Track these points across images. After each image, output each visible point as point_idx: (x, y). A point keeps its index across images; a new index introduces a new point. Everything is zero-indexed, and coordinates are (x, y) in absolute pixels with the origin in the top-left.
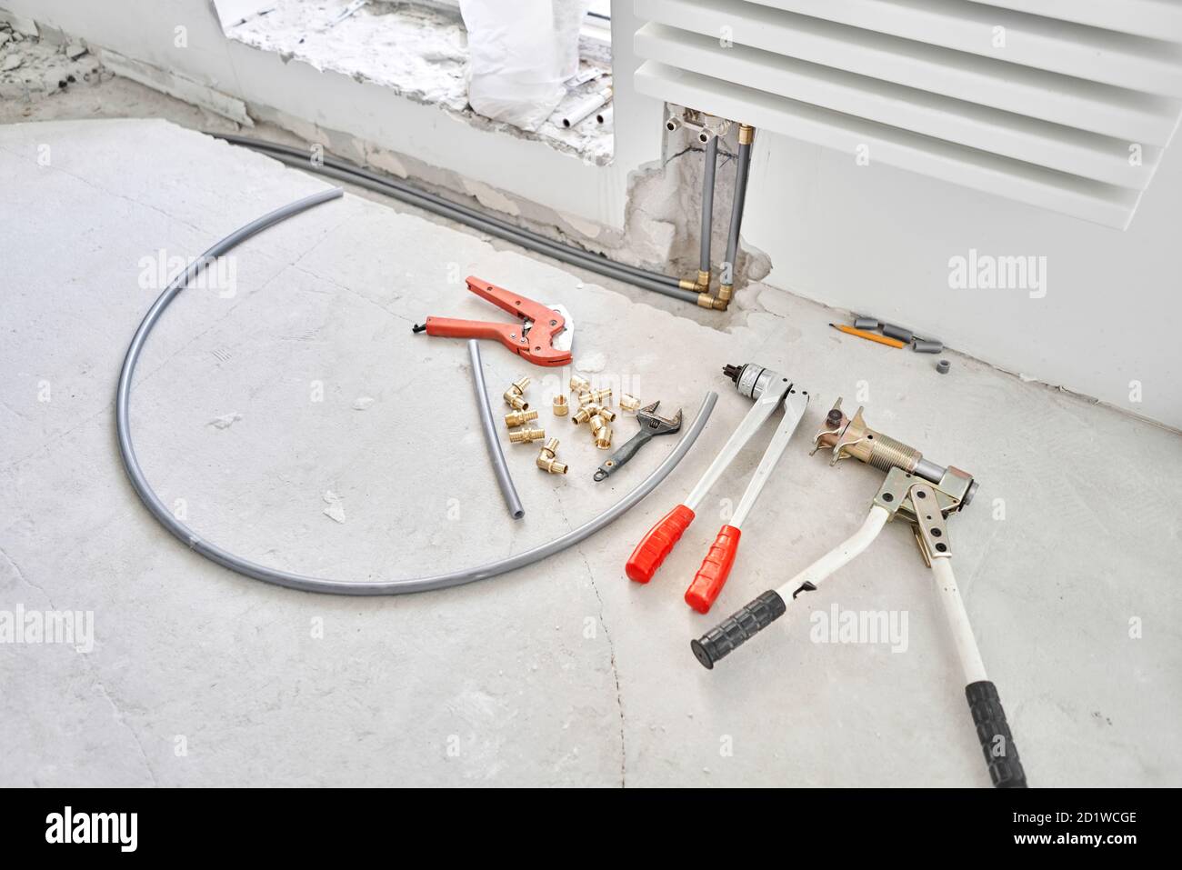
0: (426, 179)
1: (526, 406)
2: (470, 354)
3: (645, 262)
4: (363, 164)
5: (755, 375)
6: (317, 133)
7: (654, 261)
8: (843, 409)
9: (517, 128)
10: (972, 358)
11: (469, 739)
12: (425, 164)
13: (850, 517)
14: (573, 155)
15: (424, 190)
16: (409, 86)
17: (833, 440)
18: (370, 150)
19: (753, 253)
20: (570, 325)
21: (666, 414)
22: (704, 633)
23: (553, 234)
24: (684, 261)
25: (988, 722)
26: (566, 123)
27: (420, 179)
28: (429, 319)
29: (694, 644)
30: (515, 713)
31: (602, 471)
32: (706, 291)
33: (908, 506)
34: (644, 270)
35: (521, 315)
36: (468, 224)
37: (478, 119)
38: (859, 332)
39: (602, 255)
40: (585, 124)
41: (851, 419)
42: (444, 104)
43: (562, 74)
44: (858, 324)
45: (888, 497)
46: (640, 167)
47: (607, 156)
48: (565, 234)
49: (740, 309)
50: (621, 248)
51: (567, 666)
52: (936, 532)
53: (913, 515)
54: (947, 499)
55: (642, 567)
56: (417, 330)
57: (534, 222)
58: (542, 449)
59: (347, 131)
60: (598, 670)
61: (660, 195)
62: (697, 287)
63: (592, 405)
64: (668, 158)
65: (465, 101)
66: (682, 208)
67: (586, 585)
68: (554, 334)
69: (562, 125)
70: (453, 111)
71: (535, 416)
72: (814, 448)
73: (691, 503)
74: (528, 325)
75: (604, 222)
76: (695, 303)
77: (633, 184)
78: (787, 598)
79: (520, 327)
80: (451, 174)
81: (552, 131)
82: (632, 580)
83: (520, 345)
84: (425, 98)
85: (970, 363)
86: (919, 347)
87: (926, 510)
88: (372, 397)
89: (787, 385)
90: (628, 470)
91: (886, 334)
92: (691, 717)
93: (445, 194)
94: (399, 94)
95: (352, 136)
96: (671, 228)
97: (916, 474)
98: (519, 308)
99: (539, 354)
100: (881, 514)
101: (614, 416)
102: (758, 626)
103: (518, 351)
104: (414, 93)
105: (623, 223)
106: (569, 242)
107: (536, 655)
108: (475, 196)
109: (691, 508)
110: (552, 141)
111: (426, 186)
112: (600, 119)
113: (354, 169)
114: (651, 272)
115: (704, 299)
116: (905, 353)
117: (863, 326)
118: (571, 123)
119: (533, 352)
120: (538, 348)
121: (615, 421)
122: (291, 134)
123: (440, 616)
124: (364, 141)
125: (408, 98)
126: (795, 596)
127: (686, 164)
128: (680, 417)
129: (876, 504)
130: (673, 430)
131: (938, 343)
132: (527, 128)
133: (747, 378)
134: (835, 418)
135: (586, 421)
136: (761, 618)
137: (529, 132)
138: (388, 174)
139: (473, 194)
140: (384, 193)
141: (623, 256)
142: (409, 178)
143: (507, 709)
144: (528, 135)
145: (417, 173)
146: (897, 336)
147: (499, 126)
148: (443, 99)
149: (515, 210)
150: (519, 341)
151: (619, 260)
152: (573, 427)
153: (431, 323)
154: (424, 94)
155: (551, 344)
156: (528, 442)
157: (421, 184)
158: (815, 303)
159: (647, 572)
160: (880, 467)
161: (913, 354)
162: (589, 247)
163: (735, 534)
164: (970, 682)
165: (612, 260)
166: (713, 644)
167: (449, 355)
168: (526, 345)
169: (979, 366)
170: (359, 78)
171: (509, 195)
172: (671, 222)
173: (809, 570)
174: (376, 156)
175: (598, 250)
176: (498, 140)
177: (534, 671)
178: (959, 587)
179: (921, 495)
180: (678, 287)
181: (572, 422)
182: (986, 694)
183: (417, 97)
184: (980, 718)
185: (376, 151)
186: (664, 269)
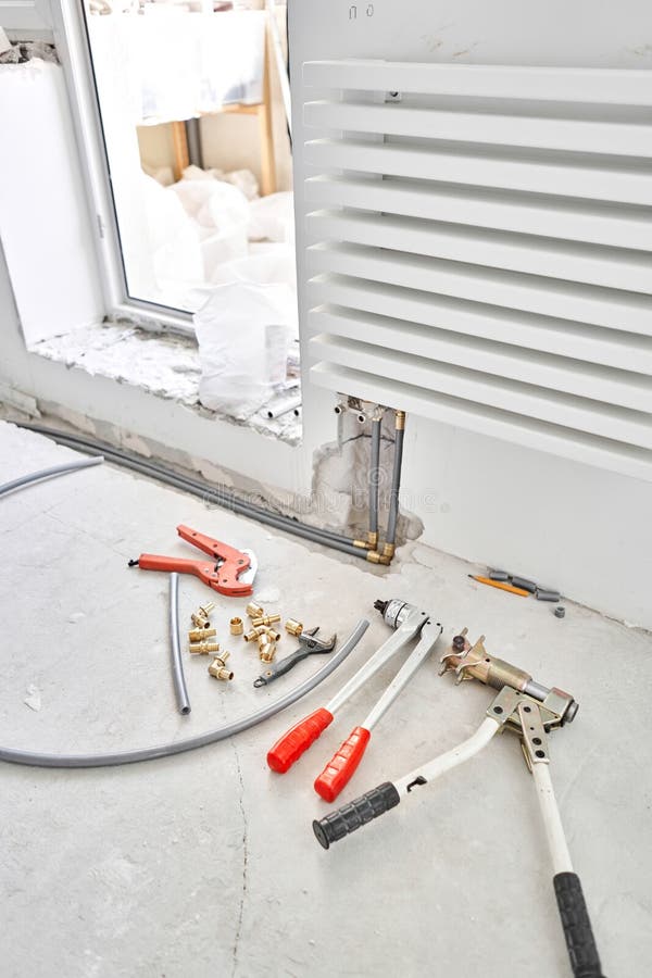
0: (165, 458)
1: (207, 625)
2: (170, 584)
3: (328, 525)
4: (118, 447)
5: (398, 608)
6: (87, 422)
7: (335, 525)
8: (467, 637)
9: (233, 417)
10: (584, 607)
11: (105, 900)
12: (164, 447)
13: (468, 728)
14: (273, 438)
15: (162, 466)
16: (155, 386)
17: (457, 661)
18: (124, 436)
19: (409, 516)
20: (254, 565)
21: (323, 638)
22: (324, 816)
23: (258, 501)
24: (359, 526)
25: (569, 910)
26: (270, 415)
27: (160, 458)
28: (142, 556)
29: (316, 823)
30: (150, 880)
31: (261, 679)
32: (375, 549)
33: (515, 719)
34: (327, 532)
35: (216, 556)
36: (193, 493)
37: (205, 411)
38: (492, 582)
39: (295, 519)
40: (285, 417)
41: (473, 645)
42: (180, 400)
43: (271, 380)
44: (493, 575)
45: (498, 710)
46: (322, 446)
47: (299, 439)
48: (268, 502)
49: (398, 562)
50: (310, 513)
51: (203, 841)
52: (537, 741)
53: (520, 727)
54: (549, 715)
55: (280, 756)
56: (132, 564)
57: (244, 492)
58: (215, 659)
59: (108, 420)
60: (230, 846)
61: (339, 470)
62: (368, 546)
63: (262, 627)
64: (344, 440)
65: (197, 398)
66: (358, 482)
67: (233, 773)
68: (240, 571)
69: (267, 416)
70: (186, 405)
71: (214, 633)
72: (442, 669)
73: (331, 707)
74: (221, 564)
75: (295, 490)
76: (365, 558)
77: (317, 460)
78: (401, 790)
79: (214, 565)
80: (182, 454)
81: (259, 420)
82: (273, 770)
83: (212, 578)
84: (166, 395)
85: (584, 611)
86: (540, 595)
87: (531, 723)
88: (84, 612)
89: (424, 617)
90: (285, 680)
91: (515, 585)
92: (305, 892)
93: (178, 470)
94: (148, 392)
95: (111, 425)
96: (348, 498)
97: (525, 693)
98: (215, 550)
99: (225, 585)
100: (492, 725)
101: (278, 637)
102: (373, 812)
103: (209, 583)
104: (159, 391)
105: (310, 491)
106: (271, 509)
107: (179, 830)
108: (200, 472)
109: (331, 711)
110: (258, 428)
111: (164, 464)
112: (296, 413)
113: (112, 450)
114: (333, 534)
115: (372, 555)
116: (529, 601)
117: (497, 578)
118: (274, 415)
119: (221, 584)
120: (225, 581)
121: (280, 640)
122: (68, 423)
123: (102, 792)
124: (120, 428)
125: (155, 395)
126: (409, 790)
127: (359, 447)
128: (335, 641)
129: (488, 716)
130: (328, 651)
131: (557, 593)
132: (239, 417)
133: (391, 610)
134: (459, 643)
135: (255, 639)
136: (376, 805)
137: (241, 420)
138: (137, 454)
139: (198, 470)
140: (132, 468)
141: (311, 520)
142: (152, 457)
143: (144, 876)
144: (240, 422)
145: (159, 453)
146: (524, 587)
147: (218, 416)
148: (180, 396)
149: (229, 483)
150: (211, 575)
151: (308, 523)
152: (244, 644)
153: (144, 559)
154: (166, 392)
155: (237, 579)
156: (204, 653)
157: (161, 462)
158: (460, 559)
159: (284, 762)
160: (494, 685)
161: (536, 602)
162: (285, 512)
163: (366, 735)
164: (557, 873)
165: (302, 523)
166: (331, 825)
167: (155, 584)
168: (215, 578)
169: (591, 613)
170: (120, 380)
171: (225, 470)
172: (348, 493)
173: (424, 767)
174: (128, 440)
175: (291, 515)
176: (219, 426)
177: (173, 843)
178: (554, 789)
179: (527, 710)
180: (352, 545)
181: (244, 639)
182: (569, 883)
183: (160, 394)
184: (563, 907)
185: (129, 436)
186: (343, 531)
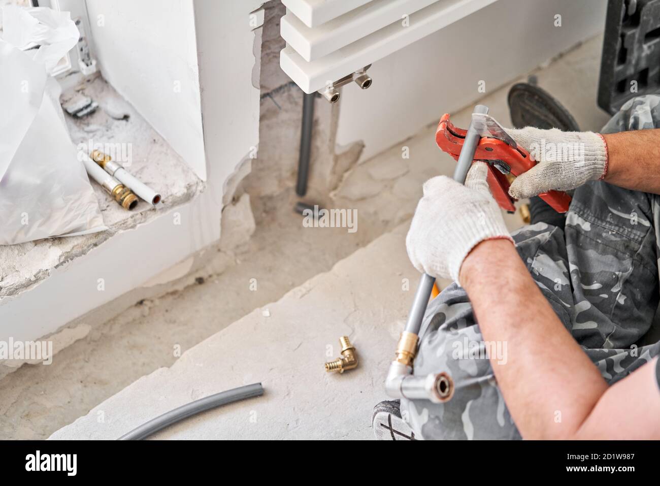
48: (148, 300)
75: (198, 248)
